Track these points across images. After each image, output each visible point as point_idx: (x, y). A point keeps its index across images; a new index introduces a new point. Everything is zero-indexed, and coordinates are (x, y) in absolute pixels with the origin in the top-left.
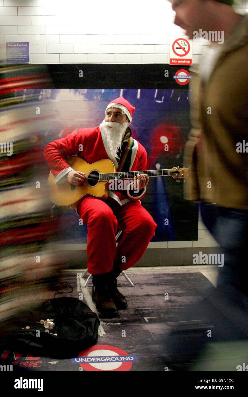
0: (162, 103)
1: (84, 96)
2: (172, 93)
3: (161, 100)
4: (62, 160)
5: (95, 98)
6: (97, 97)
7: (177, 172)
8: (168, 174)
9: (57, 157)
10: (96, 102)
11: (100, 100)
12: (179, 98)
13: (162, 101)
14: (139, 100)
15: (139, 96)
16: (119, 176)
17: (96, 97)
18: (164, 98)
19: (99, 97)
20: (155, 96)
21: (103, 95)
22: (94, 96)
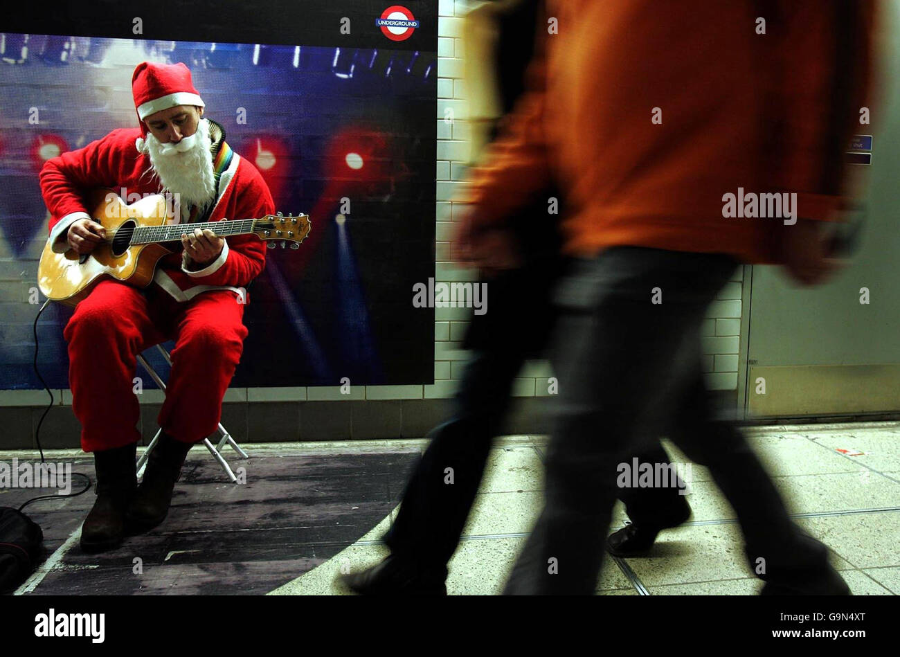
0: (349, 79)
1: (168, 57)
2: (374, 58)
3: (348, 73)
4: (70, 196)
5: (196, 62)
6: (200, 61)
7: (270, 226)
8: (249, 230)
9: (58, 189)
10: (198, 72)
11: (205, 67)
12: (389, 70)
13: (351, 76)
14: (296, 69)
15: (296, 63)
16: (166, 232)
17: (198, 61)
18: (355, 68)
19: (204, 61)
20: (335, 64)
21: (213, 57)
22: (192, 58)
